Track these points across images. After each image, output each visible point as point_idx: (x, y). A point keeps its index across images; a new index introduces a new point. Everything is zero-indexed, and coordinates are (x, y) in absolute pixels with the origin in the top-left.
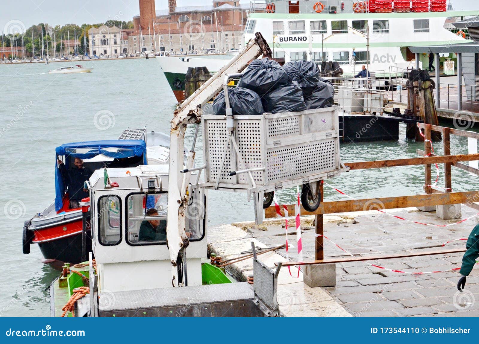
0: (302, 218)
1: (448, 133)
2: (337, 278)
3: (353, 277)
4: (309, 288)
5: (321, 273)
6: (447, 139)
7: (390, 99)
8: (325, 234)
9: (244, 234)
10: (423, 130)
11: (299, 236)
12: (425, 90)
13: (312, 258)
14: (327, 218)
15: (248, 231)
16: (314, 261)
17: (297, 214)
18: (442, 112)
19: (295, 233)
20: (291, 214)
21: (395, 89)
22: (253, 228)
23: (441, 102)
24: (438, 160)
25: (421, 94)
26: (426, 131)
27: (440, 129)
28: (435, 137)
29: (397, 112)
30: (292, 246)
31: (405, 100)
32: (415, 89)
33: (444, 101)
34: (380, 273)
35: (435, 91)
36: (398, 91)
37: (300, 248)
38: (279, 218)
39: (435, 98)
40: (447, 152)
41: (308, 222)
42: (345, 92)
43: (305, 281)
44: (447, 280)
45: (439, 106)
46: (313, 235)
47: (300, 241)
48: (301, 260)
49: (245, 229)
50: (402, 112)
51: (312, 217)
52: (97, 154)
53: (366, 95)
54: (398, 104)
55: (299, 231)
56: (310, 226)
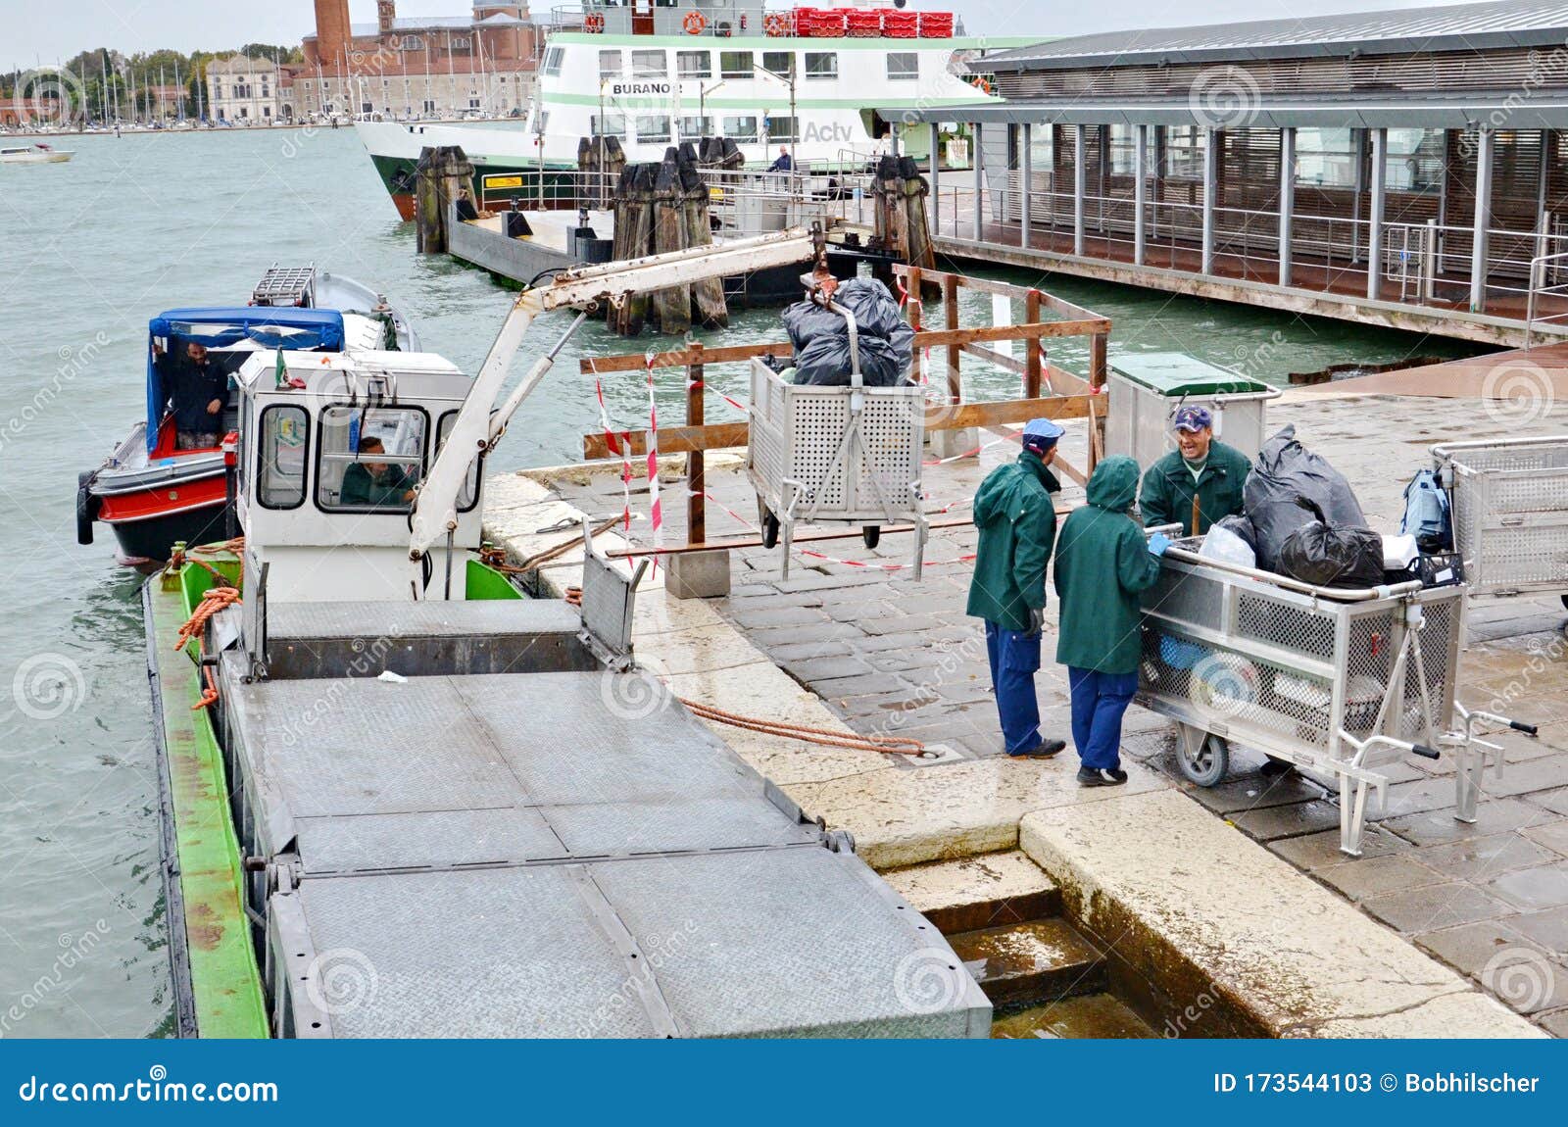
0: (661, 459)
1: (954, 284)
2: (733, 580)
3: (765, 576)
4: (676, 601)
5: (702, 570)
6: (953, 295)
7: (839, 216)
8: (707, 491)
9: (543, 493)
10: (904, 278)
11: (655, 494)
12: (909, 198)
13: (681, 539)
14: (712, 458)
15: (552, 487)
16: (685, 546)
17: (649, 450)
18: (942, 244)
19: (647, 491)
20: (636, 452)
21: (849, 197)
22: (561, 480)
23: (941, 223)
24: (934, 339)
25: (901, 207)
26: (910, 281)
27: (939, 277)
28: (929, 293)
29: (852, 241)
30: (641, 516)
31: (870, 220)
32: (889, 196)
33: (946, 223)
34: (818, 569)
35: (929, 201)
36: (855, 200)
37: (657, 521)
38: (615, 460)
39: (930, 214)
40: (953, 322)
41: (673, 467)
42: (749, 200)
43: (668, 585)
44: (952, 579)
45: (937, 232)
46: (683, 492)
47: (657, 504)
48: (659, 545)
49: (544, 482)
50: (864, 241)
51: (682, 457)
52: (241, 338)
53: (789, 207)
54: (855, 226)
55: (654, 484)
56: (678, 475)
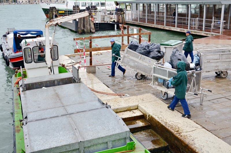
0: (86, 53)
1: (128, 27)
2: (96, 71)
3: (101, 70)
4: (88, 74)
5: (92, 69)
6: (128, 29)
7: (111, 17)
8: (92, 58)
9: (68, 58)
10: (121, 26)
11: (85, 58)
12: (122, 14)
13: (89, 65)
14: (93, 53)
15: (70, 57)
16: (89, 66)
17: (84, 51)
18: (127, 21)
19: (84, 58)
20: (82, 52)
21: (113, 14)
22: (71, 56)
24: (125, 35)
25: (121, 16)
26: (122, 27)
27: (126, 26)
28: (125, 28)
29: (114, 21)
30: (83, 61)
31: (116, 18)
32: (119, 14)
33: (127, 18)
34: (109, 69)
35: (125, 15)
36: (114, 15)
37: (85, 62)
38: (79, 53)
39: (125, 17)
40: (128, 33)
42: (99, 15)
43: (87, 72)
44: (128, 70)
46: (89, 58)
47: (85, 60)
48: (85, 66)
49: (68, 56)
50: (116, 21)
51: (89, 53)
53: (105, 16)
54: (114, 19)
55: (85, 57)
56: (88, 55)
